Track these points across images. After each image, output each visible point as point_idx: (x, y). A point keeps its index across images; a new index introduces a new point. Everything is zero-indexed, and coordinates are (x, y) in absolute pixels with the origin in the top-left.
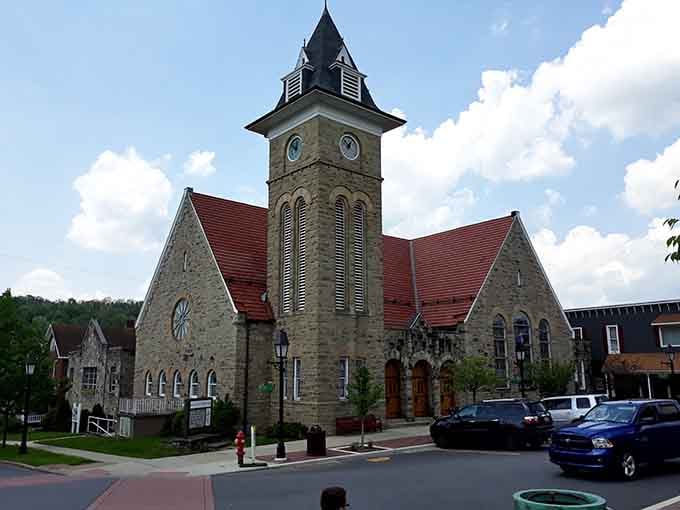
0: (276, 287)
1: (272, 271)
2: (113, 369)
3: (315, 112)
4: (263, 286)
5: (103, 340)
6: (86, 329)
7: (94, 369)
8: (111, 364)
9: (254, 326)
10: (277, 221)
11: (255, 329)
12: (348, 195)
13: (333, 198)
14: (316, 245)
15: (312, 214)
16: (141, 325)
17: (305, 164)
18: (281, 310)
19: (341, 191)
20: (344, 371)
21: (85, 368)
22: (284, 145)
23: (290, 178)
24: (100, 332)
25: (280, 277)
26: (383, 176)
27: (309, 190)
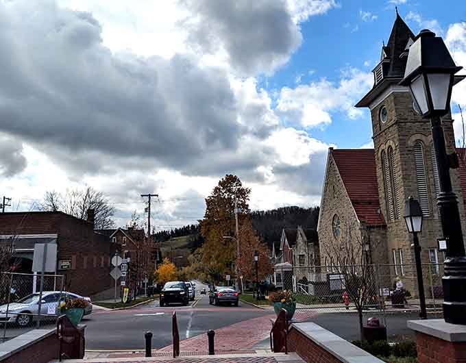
0: (384, 204)
1: (382, 195)
2: (312, 255)
3: (391, 91)
4: (378, 203)
5: (305, 238)
6: (296, 233)
7: (303, 256)
8: (310, 253)
9: (372, 230)
10: (380, 162)
11: (373, 232)
12: (424, 138)
13: (410, 143)
14: (401, 176)
15: (397, 156)
16: (320, 230)
17: (390, 124)
18: (389, 219)
19: (418, 137)
20: (435, 257)
21: (300, 256)
22: (378, 112)
23: (384, 133)
24: (303, 234)
25: (386, 198)
26: (453, 119)
27: (394, 141)
